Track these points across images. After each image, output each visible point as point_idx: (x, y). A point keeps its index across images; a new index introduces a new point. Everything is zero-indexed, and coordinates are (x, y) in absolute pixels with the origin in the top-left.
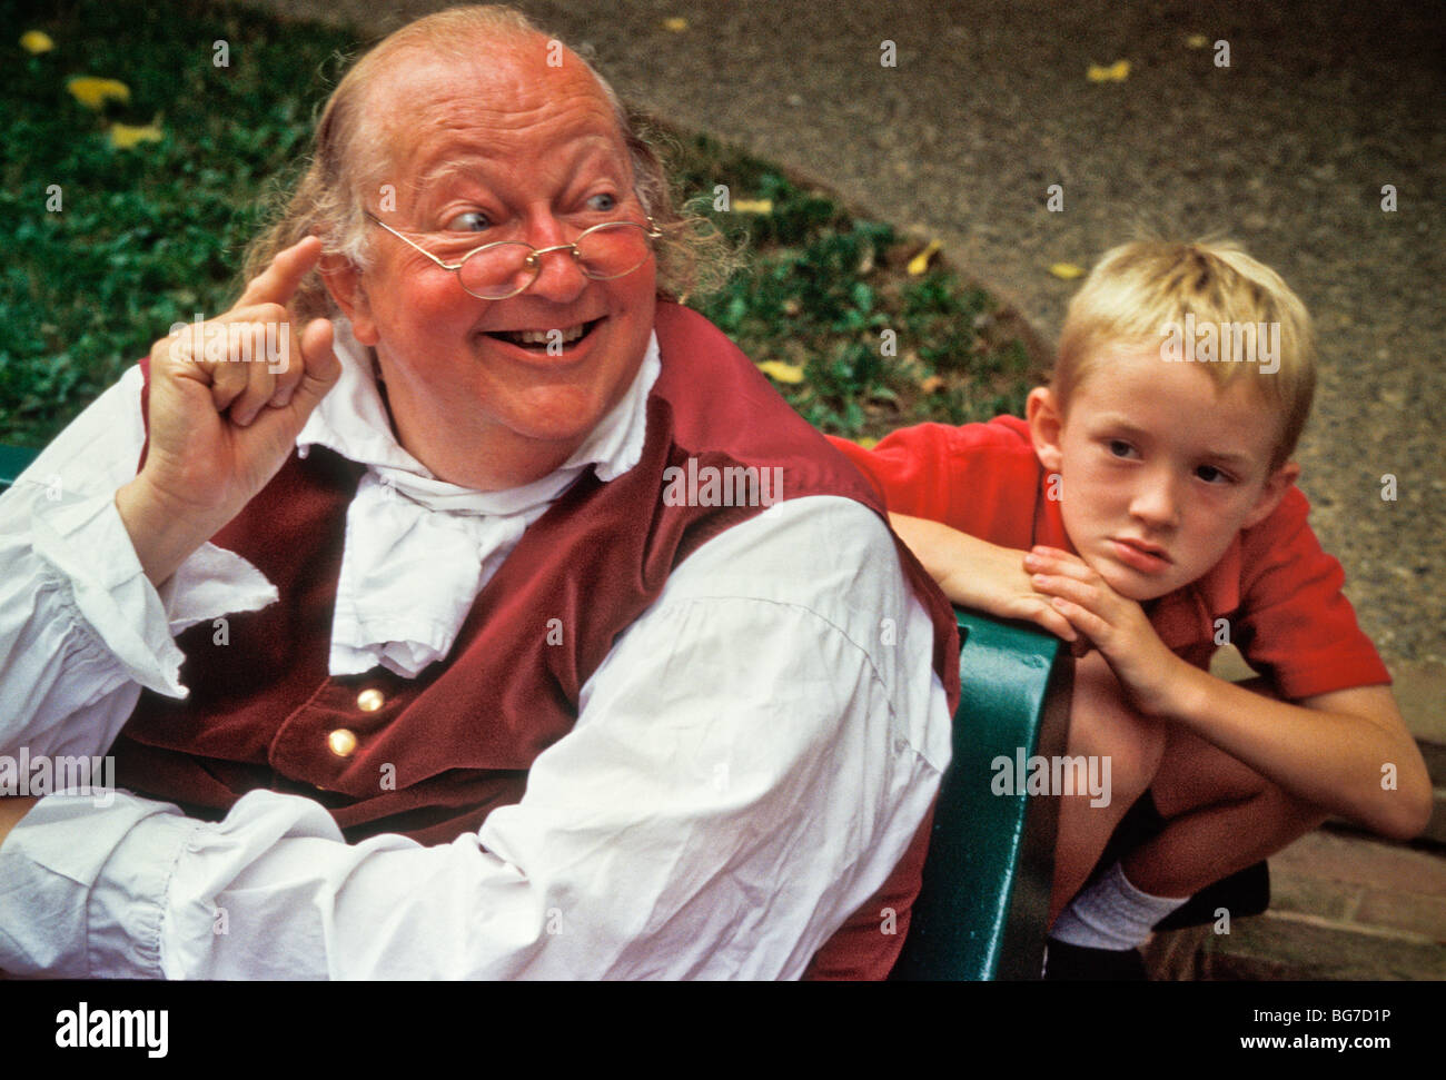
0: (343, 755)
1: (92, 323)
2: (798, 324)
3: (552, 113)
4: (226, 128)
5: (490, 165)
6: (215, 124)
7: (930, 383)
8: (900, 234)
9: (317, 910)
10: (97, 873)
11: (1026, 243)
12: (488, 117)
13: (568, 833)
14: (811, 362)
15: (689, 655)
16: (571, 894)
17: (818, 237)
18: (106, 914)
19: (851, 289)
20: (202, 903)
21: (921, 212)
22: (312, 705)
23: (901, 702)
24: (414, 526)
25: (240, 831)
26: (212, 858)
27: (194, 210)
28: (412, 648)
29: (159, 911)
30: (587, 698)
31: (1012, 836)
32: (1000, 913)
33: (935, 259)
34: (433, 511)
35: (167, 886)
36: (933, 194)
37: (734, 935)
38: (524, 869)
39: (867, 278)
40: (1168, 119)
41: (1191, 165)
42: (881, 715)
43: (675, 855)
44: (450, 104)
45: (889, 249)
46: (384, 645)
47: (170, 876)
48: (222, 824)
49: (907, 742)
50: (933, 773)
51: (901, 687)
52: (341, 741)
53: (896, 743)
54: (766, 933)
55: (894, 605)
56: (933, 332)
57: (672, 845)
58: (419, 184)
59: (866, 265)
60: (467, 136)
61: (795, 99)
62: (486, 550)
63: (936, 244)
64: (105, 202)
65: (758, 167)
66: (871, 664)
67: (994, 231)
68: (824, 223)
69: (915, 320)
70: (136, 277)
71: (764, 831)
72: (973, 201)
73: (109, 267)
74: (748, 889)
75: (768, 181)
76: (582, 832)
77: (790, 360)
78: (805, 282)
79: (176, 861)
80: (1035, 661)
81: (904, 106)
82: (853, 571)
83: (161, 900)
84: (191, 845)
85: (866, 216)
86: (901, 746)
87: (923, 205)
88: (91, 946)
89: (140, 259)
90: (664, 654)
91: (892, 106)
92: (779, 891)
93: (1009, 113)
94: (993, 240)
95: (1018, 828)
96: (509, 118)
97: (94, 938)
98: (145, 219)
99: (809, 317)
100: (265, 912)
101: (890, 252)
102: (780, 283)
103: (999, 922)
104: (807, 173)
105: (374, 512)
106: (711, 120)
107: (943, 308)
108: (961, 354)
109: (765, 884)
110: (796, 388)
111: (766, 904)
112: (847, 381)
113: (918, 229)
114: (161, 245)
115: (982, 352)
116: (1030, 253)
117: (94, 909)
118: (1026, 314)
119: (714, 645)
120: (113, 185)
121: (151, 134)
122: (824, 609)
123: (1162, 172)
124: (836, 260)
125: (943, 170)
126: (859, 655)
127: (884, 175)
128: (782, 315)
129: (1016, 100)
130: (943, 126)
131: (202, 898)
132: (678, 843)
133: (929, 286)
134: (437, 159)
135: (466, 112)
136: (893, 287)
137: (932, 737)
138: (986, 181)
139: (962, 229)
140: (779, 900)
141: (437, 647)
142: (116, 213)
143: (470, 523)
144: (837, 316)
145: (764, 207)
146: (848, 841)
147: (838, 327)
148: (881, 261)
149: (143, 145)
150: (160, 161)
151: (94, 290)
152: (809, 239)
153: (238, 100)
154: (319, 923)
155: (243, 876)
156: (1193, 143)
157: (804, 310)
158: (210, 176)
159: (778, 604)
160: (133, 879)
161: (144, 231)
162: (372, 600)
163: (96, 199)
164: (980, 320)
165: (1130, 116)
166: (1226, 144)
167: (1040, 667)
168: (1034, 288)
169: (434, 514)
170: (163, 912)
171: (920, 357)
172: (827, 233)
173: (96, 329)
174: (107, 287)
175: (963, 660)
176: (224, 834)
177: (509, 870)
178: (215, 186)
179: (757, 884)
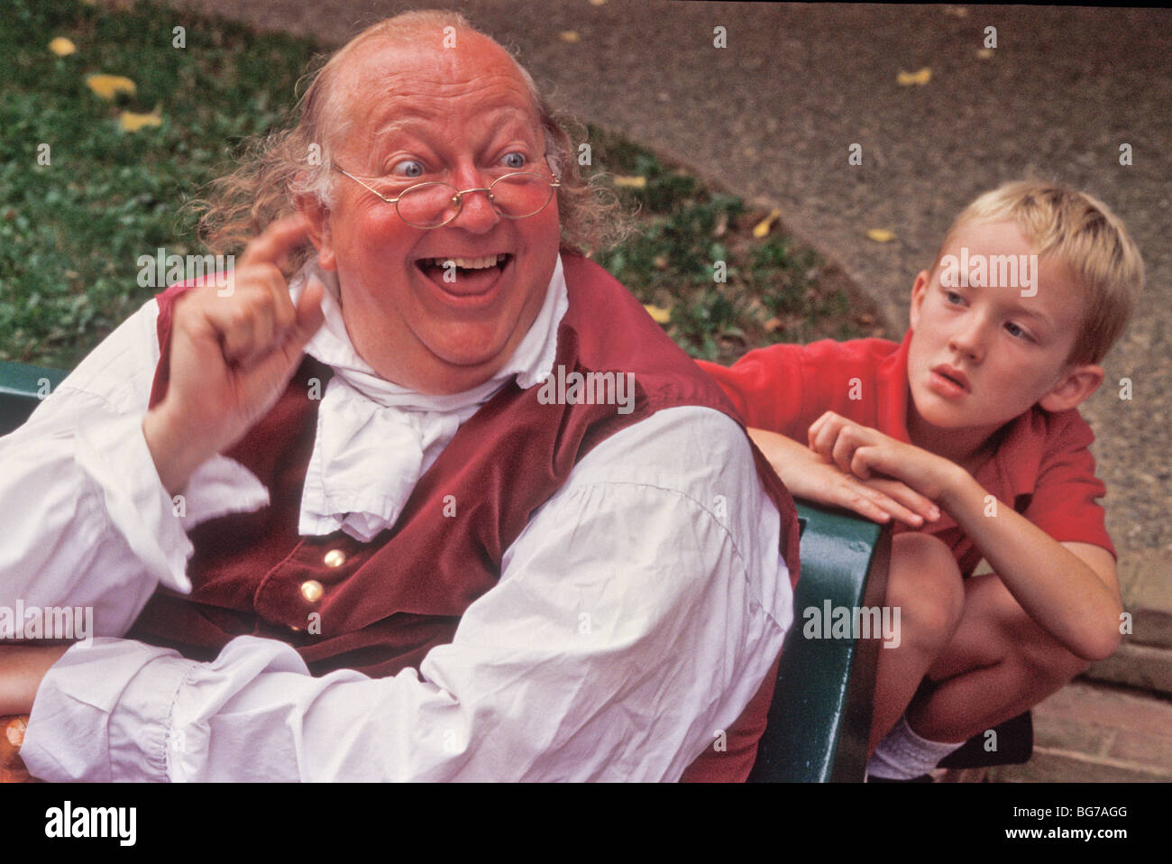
0: (312, 601)
1: (105, 270)
2: (666, 276)
3: (478, 87)
4: (212, 116)
5: (428, 125)
6: (203, 113)
7: (771, 324)
8: (749, 203)
9: (290, 729)
10: (115, 702)
11: (848, 213)
12: (427, 86)
13: (493, 667)
14: (677, 306)
15: (590, 526)
16: (495, 716)
17: (682, 207)
18: (124, 734)
19: (709, 247)
20: (199, 725)
21: (765, 187)
22: (288, 561)
23: (755, 573)
24: (371, 419)
25: (227, 669)
26: (206, 689)
27: (187, 181)
28: (367, 517)
29: (165, 731)
30: (508, 561)
31: (840, 686)
32: (830, 747)
33: (775, 225)
34: (387, 407)
35: (171, 711)
36: (774, 173)
37: (623, 753)
38: (456, 695)
39: (722, 239)
40: (961, 116)
41: (980, 152)
42: (739, 583)
43: (577, 686)
44: (399, 77)
45: (739, 217)
46: (345, 516)
47: (173, 703)
48: (214, 662)
49: (759, 605)
50: (779, 631)
51: (755, 562)
52: (310, 590)
53: (751, 605)
54: (649, 751)
55: (751, 496)
56: (774, 282)
57: (574, 678)
58: (373, 138)
59: (721, 229)
60: (410, 101)
61: (664, 96)
62: (428, 440)
63: (776, 213)
64: (117, 174)
65: (635, 150)
66: (733, 541)
67: (823, 203)
68: (687, 195)
69: (760, 273)
70: (141, 234)
71: (646, 670)
72: (806, 179)
73: (120, 225)
74: (634, 716)
75: (643, 162)
76: (505, 666)
77: (660, 305)
78: (671, 242)
79: (178, 692)
80: (860, 546)
81: (750, 103)
82: (719, 467)
83: (166, 722)
84: (189, 679)
85: (720, 190)
86: (754, 608)
87: (766, 182)
88: (112, 760)
89: (144, 219)
90: (571, 526)
91: (740, 103)
92: (659, 718)
93: (835, 109)
94: (822, 210)
95: (845, 679)
96: (444, 88)
97: (114, 753)
98: (149, 189)
99: (675, 270)
100: (249, 731)
101: (740, 218)
102: (652, 243)
103: (829, 754)
104: (673, 155)
105: (339, 408)
106: (597, 113)
107: (782, 264)
108: (795, 300)
109: (648, 712)
110: (665, 326)
111: (648, 729)
112: (705, 321)
113: (762, 201)
114: (160, 209)
115: (812, 300)
116: (852, 220)
117: (114, 730)
118: (848, 270)
119: (609, 520)
120: (122, 160)
121: (153, 120)
122: (697, 495)
123: (957, 156)
124: (696, 226)
125: (782, 154)
126: (722, 533)
127: (735, 158)
128: (653, 268)
129: (841, 100)
130: (781, 119)
131: (199, 720)
132: (580, 677)
133: (771, 246)
134: (387, 119)
135: (410, 82)
136: (742, 246)
137: (779, 603)
138: (816, 162)
139: (797, 201)
140: (659, 725)
141: (387, 517)
142: (124, 182)
143: (415, 418)
144: (697, 269)
145: (639, 182)
146: (713, 681)
147: (697, 279)
148: (732, 226)
149: (146, 129)
150: (159, 141)
151: (107, 244)
152: (676, 208)
153: (222, 94)
154: (291, 739)
155: (231, 703)
156: (981, 134)
157: (671, 264)
158: (199, 154)
159: (661, 489)
160: (144, 706)
161: (147, 197)
162: (335, 479)
163: (109, 171)
164: (811, 274)
165: (930, 112)
166: (1008, 135)
167: (863, 551)
168: (854, 249)
169: (387, 410)
170: (168, 732)
171: (763, 303)
172: (689, 204)
173: (108, 275)
174: (117, 241)
175: (802, 545)
176: (215, 670)
177: (443, 695)
178: (204, 162)
179: (641, 712)
